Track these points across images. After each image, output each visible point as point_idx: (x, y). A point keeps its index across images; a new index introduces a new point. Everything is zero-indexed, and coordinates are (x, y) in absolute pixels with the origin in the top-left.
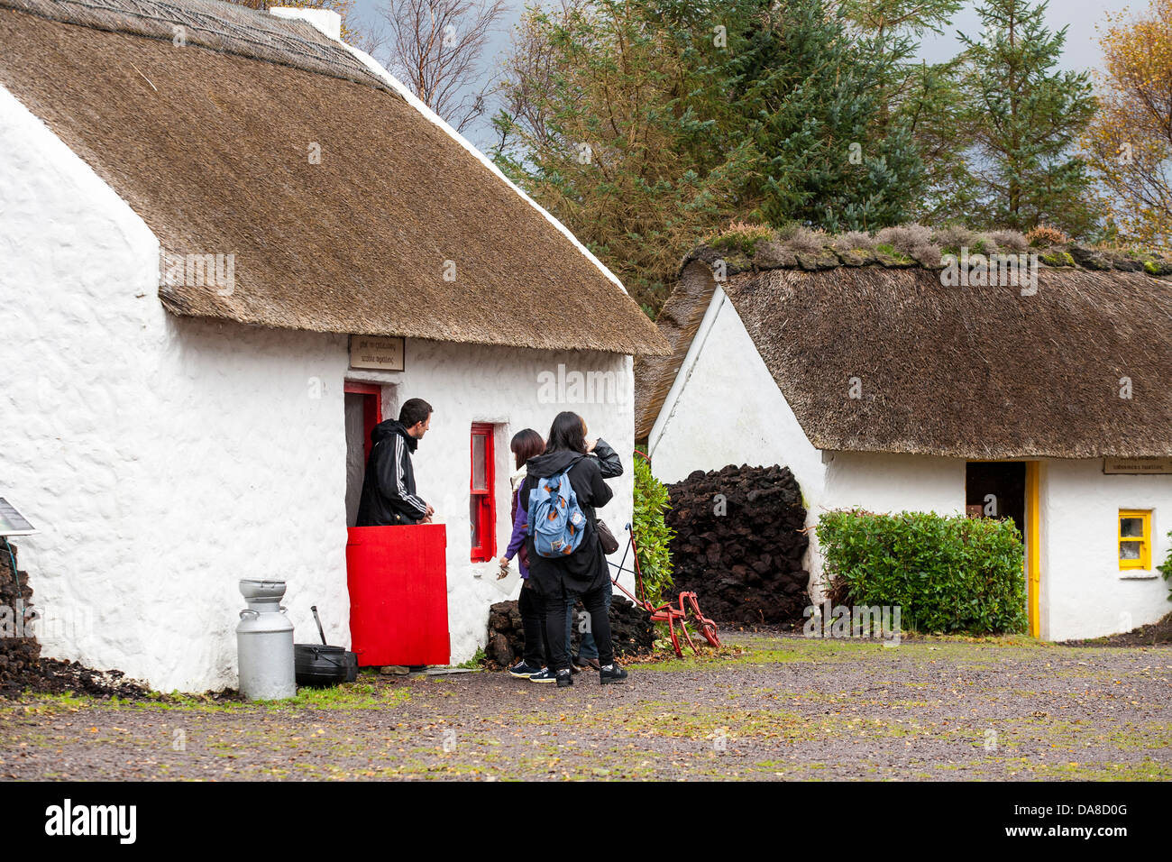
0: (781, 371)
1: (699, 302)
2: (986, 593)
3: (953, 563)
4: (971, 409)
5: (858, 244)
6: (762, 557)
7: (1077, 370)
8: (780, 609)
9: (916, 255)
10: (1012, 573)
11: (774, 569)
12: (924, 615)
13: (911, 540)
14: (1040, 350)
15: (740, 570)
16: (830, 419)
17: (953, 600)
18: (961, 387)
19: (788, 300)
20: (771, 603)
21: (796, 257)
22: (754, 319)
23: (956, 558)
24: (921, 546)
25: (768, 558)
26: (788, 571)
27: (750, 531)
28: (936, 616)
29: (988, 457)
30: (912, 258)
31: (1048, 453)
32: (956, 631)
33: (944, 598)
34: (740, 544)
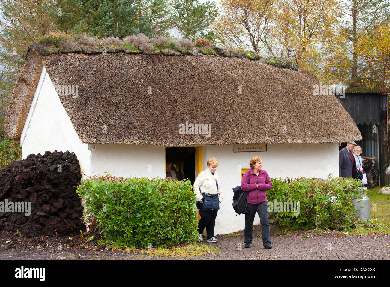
0: (68, 102)
1: (36, 71)
2: (175, 224)
3: (156, 208)
4: (167, 121)
5: (113, 43)
6: (58, 200)
7: (220, 101)
8: (68, 228)
9: (141, 48)
10: (190, 211)
11: (65, 206)
12: (140, 238)
13: (131, 195)
14: (202, 92)
15: (46, 207)
16: (92, 127)
17: (156, 229)
18: (162, 110)
19: (75, 67)
20: (63, 225)
21: (81, 47)
22: (56, 76)
23: (158, 204)
24: (137, 199)
25: (61, 201)
26: (73, 207)
27: (51, 187)
28: (147, 239)
29: (176, 145)
30: (140, 49)
31: (207, 142)
32: (159, 245)
33: (151, 228)
34: (47, 194)
